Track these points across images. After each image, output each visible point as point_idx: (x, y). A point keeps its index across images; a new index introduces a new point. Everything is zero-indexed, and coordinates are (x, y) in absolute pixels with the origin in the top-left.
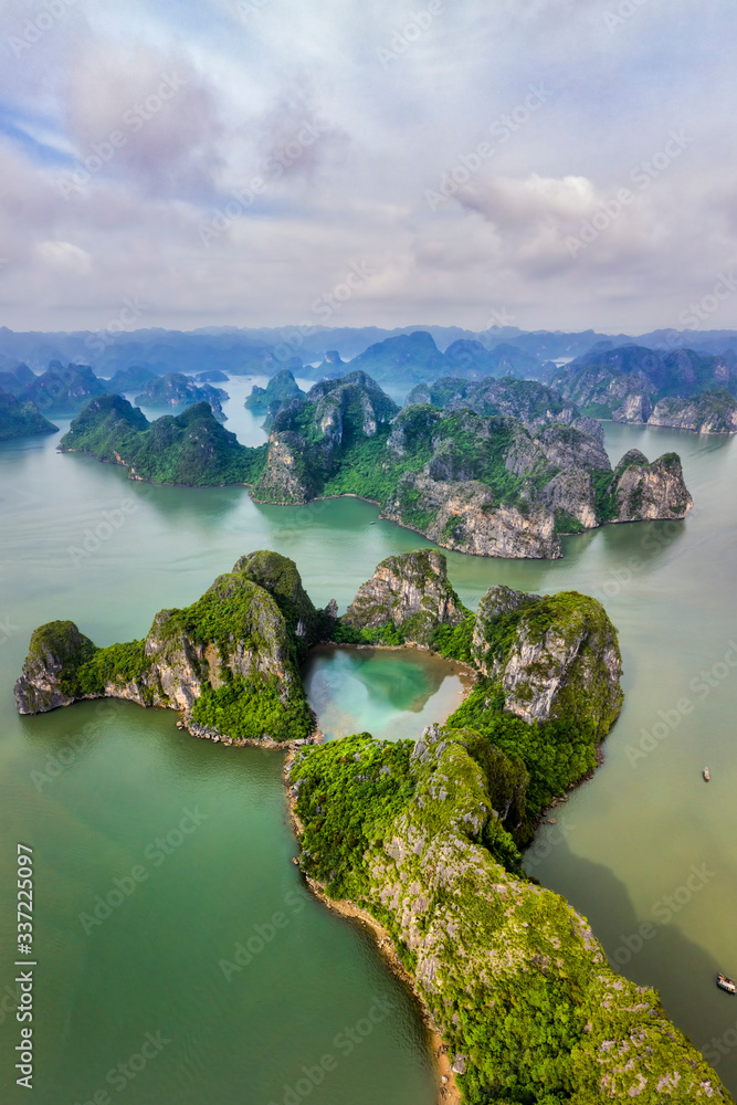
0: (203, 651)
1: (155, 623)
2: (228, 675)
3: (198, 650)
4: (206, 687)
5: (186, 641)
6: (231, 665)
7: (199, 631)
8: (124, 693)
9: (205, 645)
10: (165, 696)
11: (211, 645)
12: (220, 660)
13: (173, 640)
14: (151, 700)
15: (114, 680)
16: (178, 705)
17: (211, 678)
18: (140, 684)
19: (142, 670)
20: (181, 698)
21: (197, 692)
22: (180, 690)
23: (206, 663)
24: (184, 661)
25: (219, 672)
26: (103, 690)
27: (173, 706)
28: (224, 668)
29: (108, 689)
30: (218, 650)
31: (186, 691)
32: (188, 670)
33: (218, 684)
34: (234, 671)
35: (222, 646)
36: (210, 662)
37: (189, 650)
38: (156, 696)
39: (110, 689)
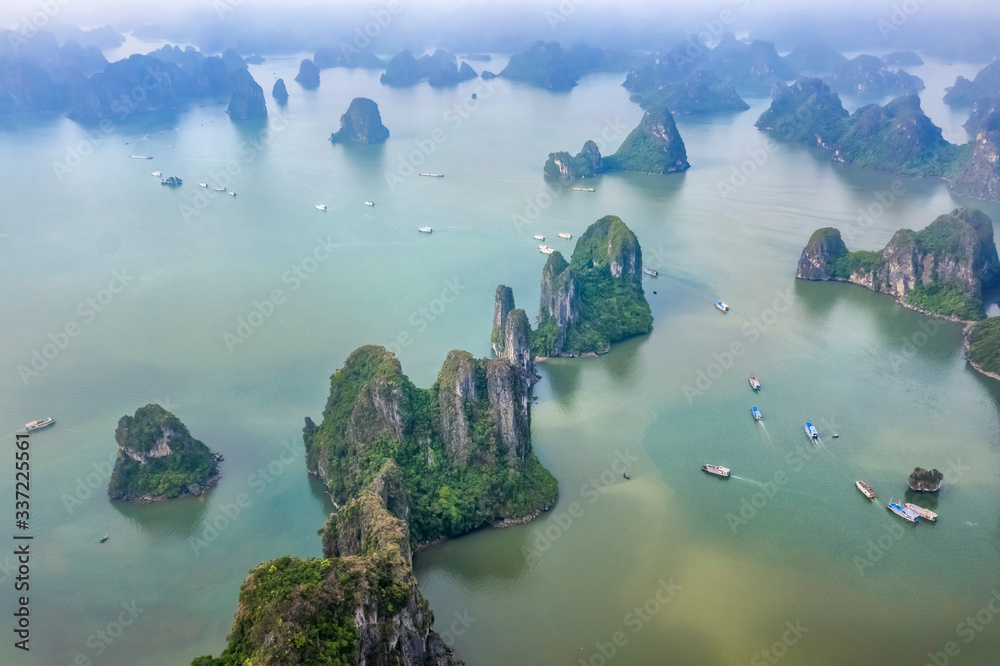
0: (923, 258)
1: (895, 237)
2: (935, 276)
3: (920, 257)
4: (919, 282)
5: (914, 249)
6: (939, 270)
7: (923, 244)
8: (862, 281)
9: (925, 254)
10: (889, 286)
11: (929, 255)
12: (933, 265)
13: (905, 248)
14: (879, 287)
15: (858, 272)
16: (897, 293)
17: (923, 277)
18: (875, 274)
19: (879, 266)
20: (900, 287)
21: (912, 286)
22: (902, 281)
23: (923, 267)
24: (910, 262)
25: (930, 273)
26: (848, 277)
27: (893, 293)
28: (933, 271)
29: (852, 277)
30: (932, 259)
31: (906, 284)
32: (911, 269)
33: (927, 280)
34: (940, 275)
35: (936, 256)
36: (926, 267)
37: (915, 256)
38: (883, 285)
39: (853, 277)
